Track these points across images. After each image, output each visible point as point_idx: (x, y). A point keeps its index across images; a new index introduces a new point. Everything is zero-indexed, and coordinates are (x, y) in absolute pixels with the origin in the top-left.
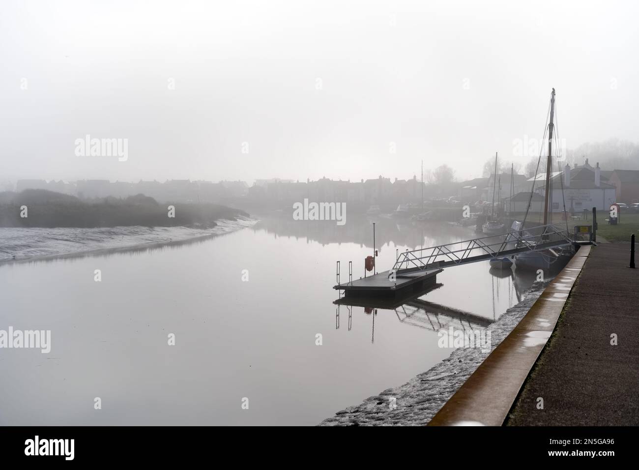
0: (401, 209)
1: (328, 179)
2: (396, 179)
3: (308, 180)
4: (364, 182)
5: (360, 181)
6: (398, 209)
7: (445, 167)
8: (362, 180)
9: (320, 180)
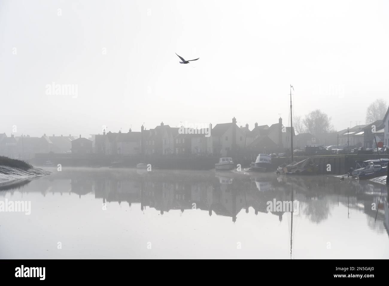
0: (261, 159)
2: (256, 124)
3: (142, 127)
6: (258, 160)
7: (318, 112)
9: (158, 127)
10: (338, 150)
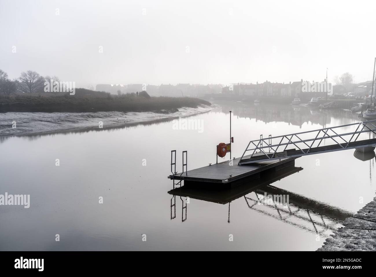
0: (313, 100)
1: (270, 82)
2: (313, 81)
3: (257, 82)
4: (291, 83)
5: (289, 83)
6: (312, 101)
7: (347, 74)
8: (290, 82)
9: (265, 82)
10: (352, 95)
